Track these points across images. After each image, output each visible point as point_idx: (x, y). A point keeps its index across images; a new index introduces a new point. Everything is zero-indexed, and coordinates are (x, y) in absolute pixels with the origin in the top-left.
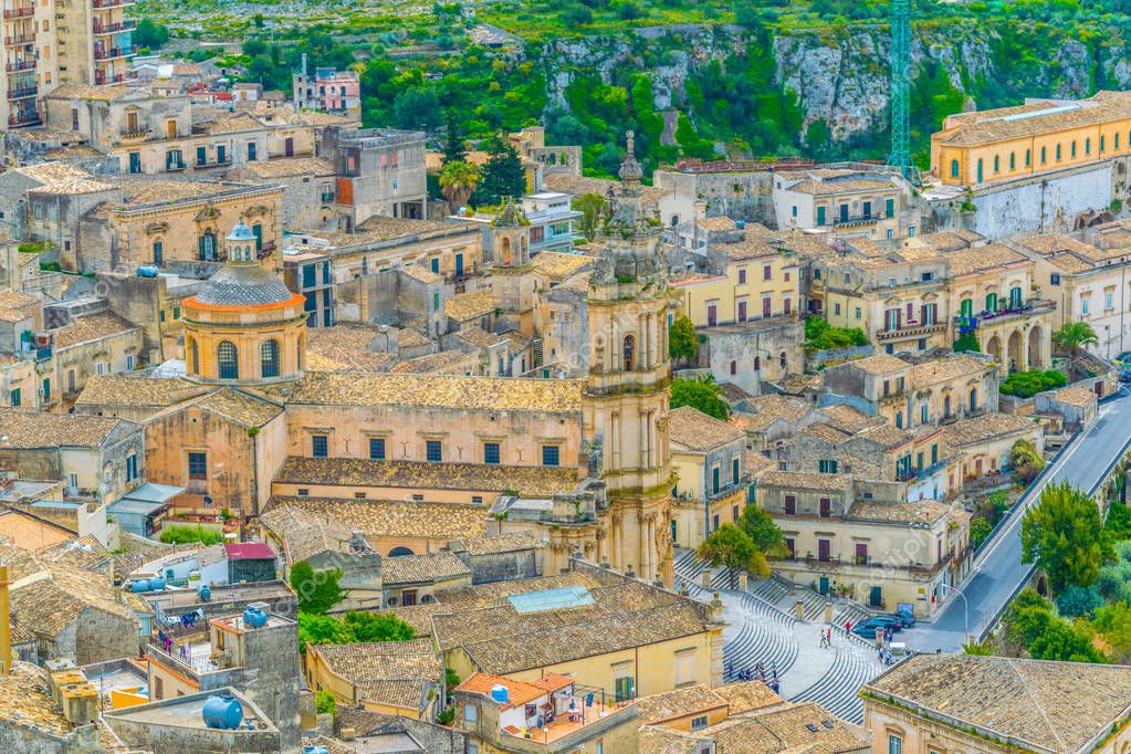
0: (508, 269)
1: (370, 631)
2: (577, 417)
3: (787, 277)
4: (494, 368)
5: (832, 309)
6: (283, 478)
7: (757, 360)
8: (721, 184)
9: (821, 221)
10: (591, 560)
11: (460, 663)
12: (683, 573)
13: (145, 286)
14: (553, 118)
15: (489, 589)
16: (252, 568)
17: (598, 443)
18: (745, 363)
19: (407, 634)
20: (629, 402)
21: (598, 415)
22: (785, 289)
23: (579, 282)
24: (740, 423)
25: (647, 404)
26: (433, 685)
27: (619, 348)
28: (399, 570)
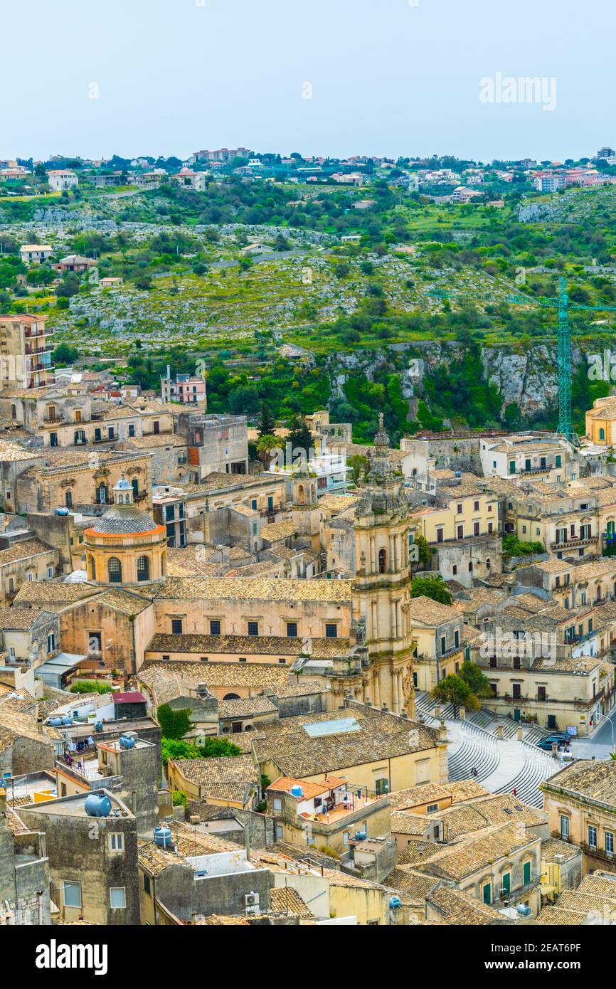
0: (303, 506)
1: (213, 750)
2: (348, 604)
3: (490, 509)
4: (294, 572)
5: (520, 530)
6: (153, 648)
7: (471, 564)
8: (445, 447)
9: (512, 470)
10: (359, 700)
11: (271, 771)
12: (421, 708)
13: (61, 521)
14: (335, 404)
15: (290, 721)
16: (130, 709)
17: (362, 622)
18: (463, 567)
19: (235, 752)
20: (383, 595)
21: (363, 603)
22: (489, 517)
23: (350, 514)
24: (459, 607)
25: (395, 595)
26: (252, 786)
27: (376, 558)
28: (230, 709)
